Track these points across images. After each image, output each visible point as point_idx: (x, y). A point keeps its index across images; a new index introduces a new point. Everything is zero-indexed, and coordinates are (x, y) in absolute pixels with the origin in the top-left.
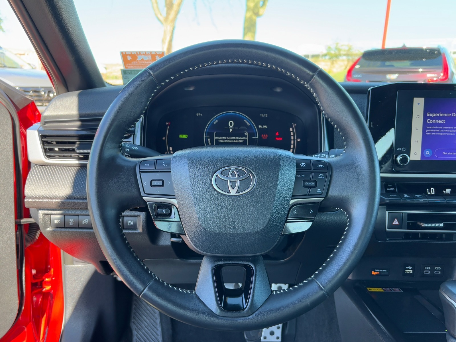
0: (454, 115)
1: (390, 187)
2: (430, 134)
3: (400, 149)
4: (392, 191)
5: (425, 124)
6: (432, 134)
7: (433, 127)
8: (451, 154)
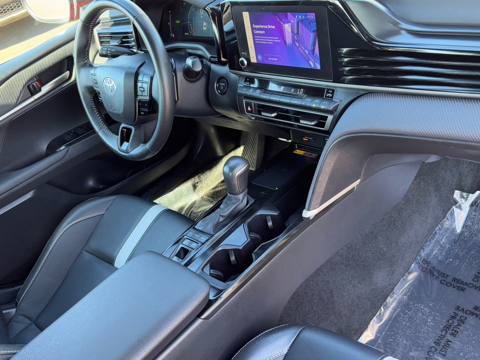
0: (269, 27)
1: (247, 81)
2: (258, 42)
3: (243, 53)
5: (254, 35)
6: (260, 42)
7: (259, 37)
8: (274, 59)
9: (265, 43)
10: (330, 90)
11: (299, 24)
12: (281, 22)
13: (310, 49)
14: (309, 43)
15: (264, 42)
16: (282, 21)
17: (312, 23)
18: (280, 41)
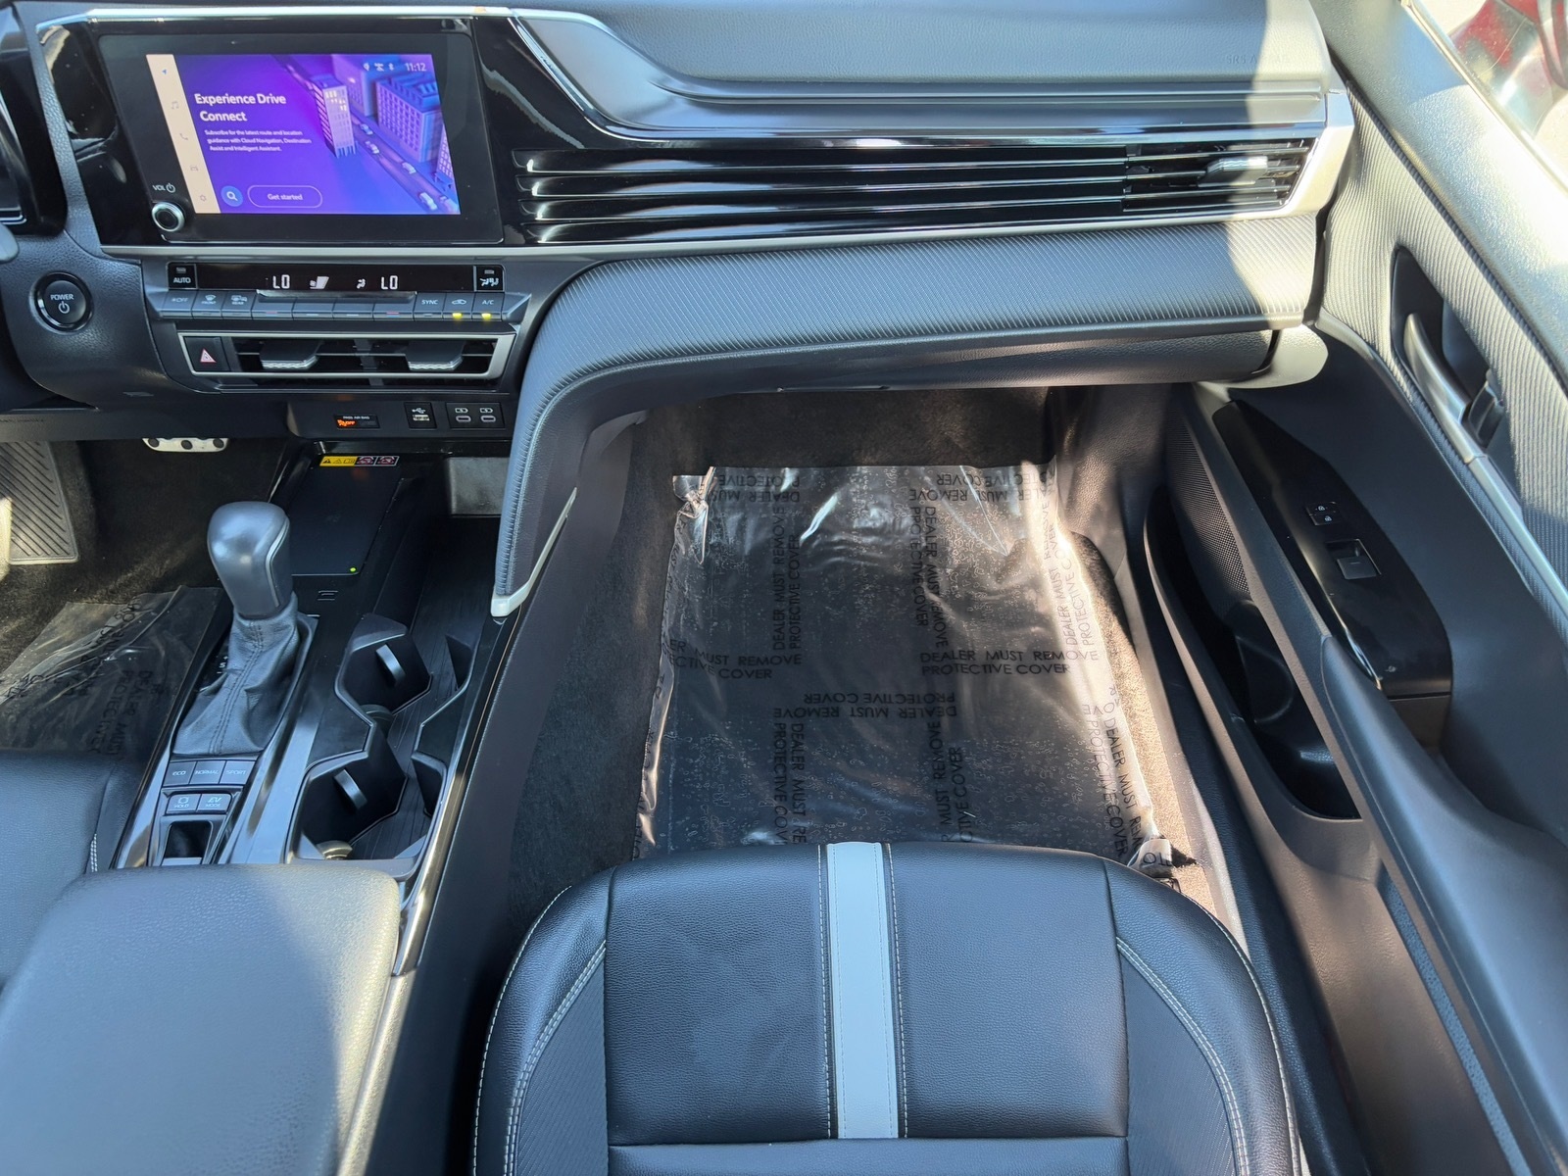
0: (262, 98)
1: (180, 276)
2: (221, 149)
3: (162, 188)
4: (184, 285)
5: (201, 127)
6: (226, 149)
7: (222, 133)
8: (289, 198)
9: (250, 149)
10: (489, 268)
11: (379, 86)
12: (309, 84)
13: (420, 161)
14: (417, 143)
15: (244, 148)
16: (310, 81)
17: (425, 83)
18: (308, 141)
